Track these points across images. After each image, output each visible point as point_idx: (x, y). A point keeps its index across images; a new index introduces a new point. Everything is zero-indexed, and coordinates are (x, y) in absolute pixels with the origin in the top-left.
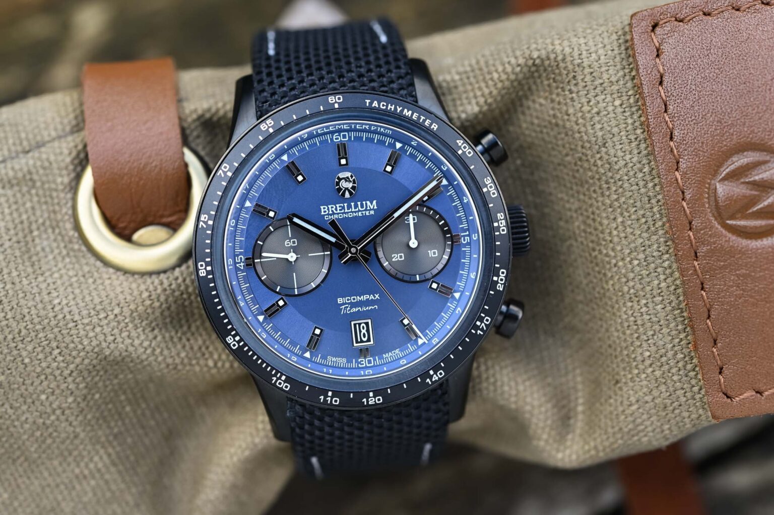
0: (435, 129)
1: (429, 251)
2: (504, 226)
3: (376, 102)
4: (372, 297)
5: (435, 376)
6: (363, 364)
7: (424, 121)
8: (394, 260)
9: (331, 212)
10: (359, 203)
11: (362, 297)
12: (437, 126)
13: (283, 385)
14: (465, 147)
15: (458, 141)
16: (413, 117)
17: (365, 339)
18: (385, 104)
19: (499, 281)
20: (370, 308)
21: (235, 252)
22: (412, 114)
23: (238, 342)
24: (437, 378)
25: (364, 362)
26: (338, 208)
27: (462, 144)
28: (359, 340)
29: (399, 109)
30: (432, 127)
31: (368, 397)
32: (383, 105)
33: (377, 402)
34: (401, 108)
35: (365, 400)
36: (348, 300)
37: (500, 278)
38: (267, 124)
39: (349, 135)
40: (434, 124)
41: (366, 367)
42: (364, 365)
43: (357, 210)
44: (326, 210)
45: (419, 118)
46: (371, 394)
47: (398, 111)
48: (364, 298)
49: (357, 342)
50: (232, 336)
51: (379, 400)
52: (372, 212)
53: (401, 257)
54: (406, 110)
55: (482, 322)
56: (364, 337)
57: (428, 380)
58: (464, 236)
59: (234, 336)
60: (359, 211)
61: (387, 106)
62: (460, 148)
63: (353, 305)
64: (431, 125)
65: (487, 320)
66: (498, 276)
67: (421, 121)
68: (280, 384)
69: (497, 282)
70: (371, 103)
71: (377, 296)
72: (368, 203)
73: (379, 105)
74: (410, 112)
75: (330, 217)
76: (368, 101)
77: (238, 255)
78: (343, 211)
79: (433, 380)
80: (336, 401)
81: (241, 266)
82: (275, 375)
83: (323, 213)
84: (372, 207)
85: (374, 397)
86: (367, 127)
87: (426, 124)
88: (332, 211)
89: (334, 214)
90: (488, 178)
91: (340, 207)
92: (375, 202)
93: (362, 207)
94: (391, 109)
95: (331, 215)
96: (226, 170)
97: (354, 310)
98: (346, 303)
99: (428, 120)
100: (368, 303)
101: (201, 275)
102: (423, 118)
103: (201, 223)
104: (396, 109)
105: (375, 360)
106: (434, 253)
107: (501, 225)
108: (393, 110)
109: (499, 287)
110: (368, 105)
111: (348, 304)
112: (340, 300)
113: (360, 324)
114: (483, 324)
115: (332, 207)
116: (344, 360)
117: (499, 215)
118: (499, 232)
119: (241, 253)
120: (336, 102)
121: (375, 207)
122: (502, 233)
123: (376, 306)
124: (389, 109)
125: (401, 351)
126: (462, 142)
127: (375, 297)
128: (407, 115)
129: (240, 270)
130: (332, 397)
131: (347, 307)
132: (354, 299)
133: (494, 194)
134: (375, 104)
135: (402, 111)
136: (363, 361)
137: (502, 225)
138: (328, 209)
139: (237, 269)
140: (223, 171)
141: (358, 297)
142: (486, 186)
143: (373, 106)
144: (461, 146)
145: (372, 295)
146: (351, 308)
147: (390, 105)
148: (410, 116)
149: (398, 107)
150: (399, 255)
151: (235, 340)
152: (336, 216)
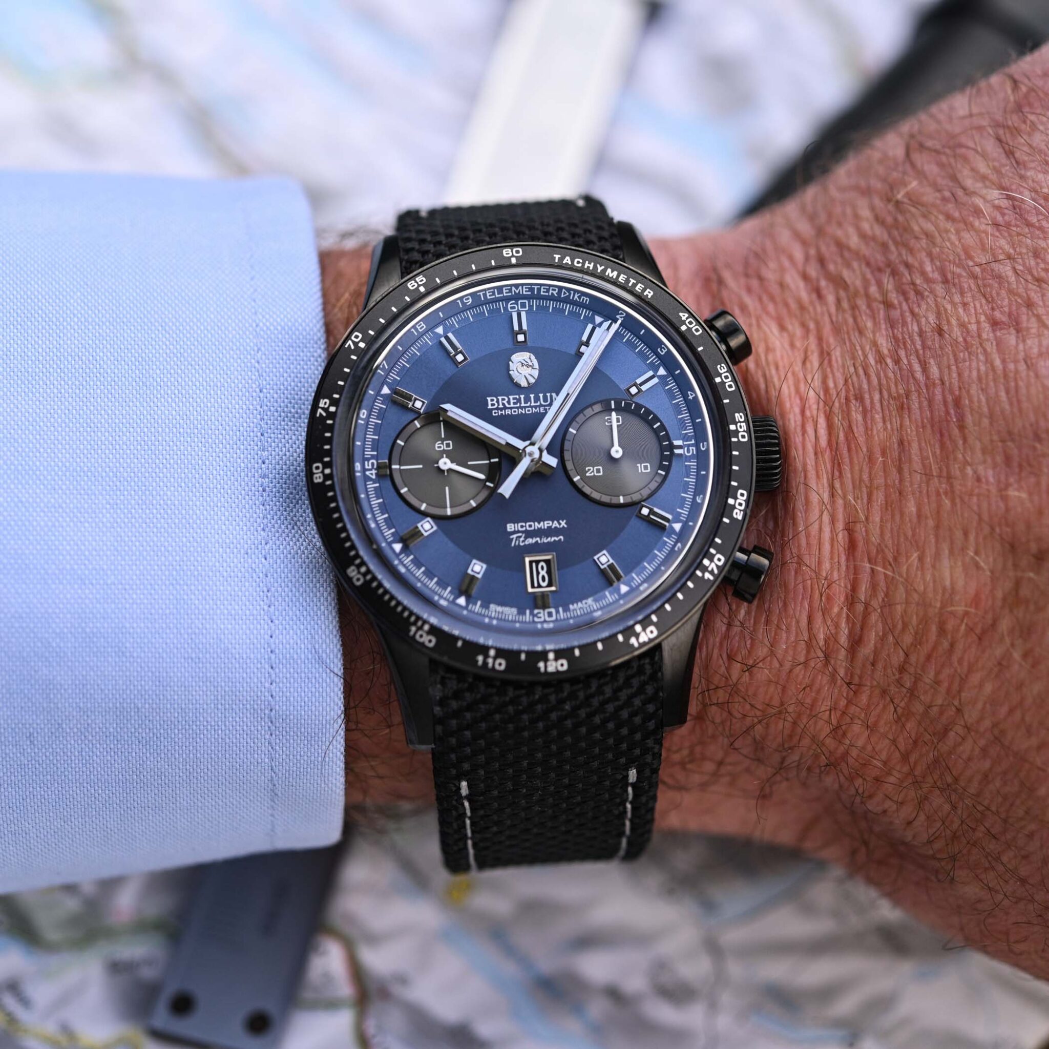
0: (649, 297)
1: (639, 465)
2: (744, 431)
3: (568, 258)
4: (556, 524)
5: (643, 634)
6: (541, 617)
7: (635, 285)
8: (588, 474)
9: (501, 406)
10: (541, 395)
11: (542, 523)
12: (652, 293)
13: (426, 639)
14: (691, 323)
15: (681, 314)
16: (620, 280)
17: (544, 584)
18: (581, 261)
19: (737, 506)
20: (553, 539)
21: (364, 454)
22: (618, 276)
23: (364, 575)
24: (646, 639)
25: (542, 615)
26: (512, 401)
27: (687, 318)
28: (536, 585)
29: (600, 269)
30: (645, 294)
31: (546, 660)
32: (578, 262)
33: (559, 669)
34: (603, 267)
35: (541, 665)
36: (522, 527)
37: (738, 501)
38: (416, 282)
39: (529, 303)
40: (648, 290)
41: (545, 622)
43: (538, 404)
44: (494, 402)
45: (627, 281)
46: (551, 656)
47: (599, 271)
48: (545, 525)
49: (533, 586)
50: (355, 566)
51: (562, 666)
53: (598, 471)
54: (609, 270)
55: (712, 560)
56: (544, 580)
57: (633, 640)
58: (688, 446)
59: (359, 566)
60: (541, 405)
61: (583, 264)
62: (684, 323)
63: (529, 534)
64: (644, 290)
65: (719, 560)
66: (736, 498)
67: (630, 285)
68: (421, 636)
69: (734, 507)
70: (561, 259)
71: (563, 523)
73: (572, 261)
74: (615, 273)
75: (500, 413)
76: (557, 257)
77: (368, 460)
78: (518, 405)
79: (641, 641)
80: (500, 665)
81: (372, 474)
82: (415, 623)
83: (490, 407)
85: (556, 659)
86: (555, 292)
87: (637, 289)
88: (503, 404)
89: (505, 408)
90: (723, 365)
91: (514, 399)
93: (545, 400)
94: (588, 267)
95: (501, 409)
96: (357, 340)
97: (530, 541)
98: (518, 532)
99: (640, 285)
100: (549, 532)
101: (316, 482)
102: (632, 281)
103: (320, 411)
104: (595, 267)
105: (557, 612)
106: (646, 468)
107: (739, 429)
108: (591, 268)
109: (737, 514)
110: (557, 261)
111: (522, 532)
112: (510, 527)
113: (537, 562)
114: (713, 565)
115: (503, 399)
116: (514, 611)
117: (737, 415)
118: (738, 438)
119: (373, 457)
120: (513, 256)
122: (741, 440)
123: (562, 537)
124: (586, 267)
125: (596, 601)
126: (687, 315)
127: (560, 524)
128: (611, 275)
129: (371, 479)
130: (495, 658)
131: (520, 537)
132: (530, 526)
133: (730, 386)
134: (567, 260)
135: (604, 271)
136: (540, 613)
137: (742, 430)
138: (498, 402)
139: (366, 479)
140: (353, 342)
141: (536, 523)
142: (720, 375)
143: (564, 262)
144: (685, 321)
145: (555, 522)
146: (526, 538)
147: (587, 262)
148: (614, 277)
149: (598, 266)
150: (595, 468)
151: (359, 572)
152: (508, 412)
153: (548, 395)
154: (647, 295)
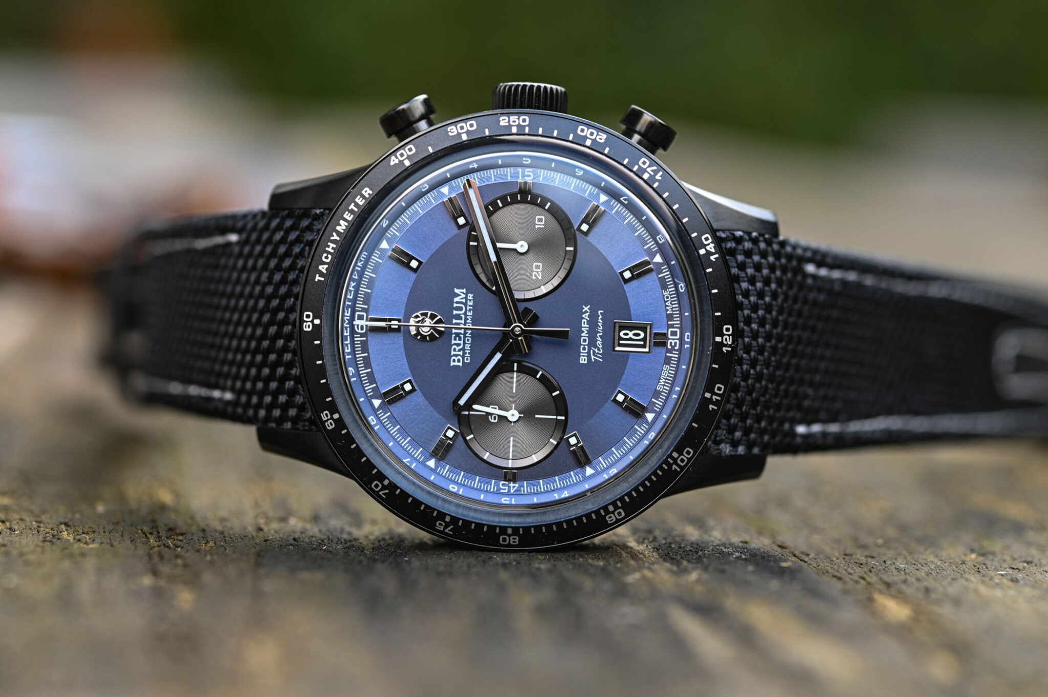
0: (371, 192)
2: (519, 119)
3: (320, 267)
4: (586, 316)
5: (708, 248)
6: (676, 343)
7: (357, 205)
8: (540, 278)
9: (461, 353)
10: (455, 312)
11: (583, 329)
12: (367, 189)
13: (685, 456)
14: (402, 155)
15: (392, 163)
16: (350, 219)
17: (642, 335)
18: (325, 255)
19: (593, 137)
20: (600, 321)
21: (493, 493)
22: (345, 220)
23: (616, 507)
24: (712, 245)
25: (673, 342)
26: (457, 342)
27: (397, 158)
28: (642, 343)
29: (335, 237)
30: (367, 196)
31: (721, 344)
32: (326, 258)
33: (730, 332)
34: (334, 234)
35: (724, 349)
36: (584, 349)
37: (588, 136)
38: (327, 421)
39: (359, 311)
40: (363, 192)
41: (681, 339)
42: (678, 341)
43: (463, 316)
44: (456, 359)
45: (352, 212)
46: (718, 339)
47: (338, 239)
48: (585, 326)
49: (644, 346)
50: (606, 514)
51: (728, 330)
52: (470, 296)
53: (538, 267)
54: (338, 228)
55: (645, 171)
56: (638, 335)
57: (712, 258)
58: (523, 175)
59: (607, 512)
60: (465, 314)
61: (329, 253)
62: (401, 162)
63: (592, 343)
64: (363, 197)
65: (644, 163)
66: (586, 138)
67: (356, 209)
68: (682, 461)
69: (594, 141)
70: (321, 274)
71: (586, 309)
72: (456, 299)
73: (324, 263)
74: (342, 222)
75: (467, 355)
76: (318, 278)
77: (499, 488)
78: (462, 336)
79: (713, 250)
80: (719, 389)
81: (514, 487)
82: (670, 465)
83: (460, 364)
84: (464, 296)
85: (722, 335)
86: (353, 284)
87: (361, 203)
88: (459, 350)
89: (463, 349)
90: (449, 129)
91: (455, 340)
92: (457, 291)
93: (460, 309)
94: (333, 248)
95: (464, 353)
96: (380, 486)
97: (599, 343)
98: (589, 353)
99: (357, 200)
100: (593, 323)
101: (517, 543)
103: (446, 531)
104: (334, 242)
105: (672, 326)
106: (540, 220)
107: (517, 123)
108: (334, 246)
109: (601, 139)
110: (323, 279)
111: (589, 349)
112: (583, 360)
113: (620, 339)
114: (649, 170)
115: (455, 350)
116: (666, 367)
117: (502, 123)
118: (525, 126)
119: (497, 484)
120: (312, 322)
121: (464, 291)
122: (527, 123)
123: (599, 312)
124: (332, 251)
125: (666, 288)
126: (393, 158)
127: (586, 312)
128: (344, 228)
129: (519, 488)
130: (714, 393)
131: (594, 352)
132: (585, 341)
133: (472, 125)
134: (323, 268)
135: (338, 233)
136: (671, 343)
137: (517, 121)
138: (456, 356)
139: (518, 493)
140: (381, 490)
141: (583, 335)
142: (459, 134)
143: (325, 271)
144: (399, 161)
145: (584, 316)
146: (596, 347)
147: (327, 249)
148: (347, 224)
149: (332, 238)
150: (534, 269)
151: (613, 512)
152: (468, 347)
153: (455, 305)
154: (369, 194)
